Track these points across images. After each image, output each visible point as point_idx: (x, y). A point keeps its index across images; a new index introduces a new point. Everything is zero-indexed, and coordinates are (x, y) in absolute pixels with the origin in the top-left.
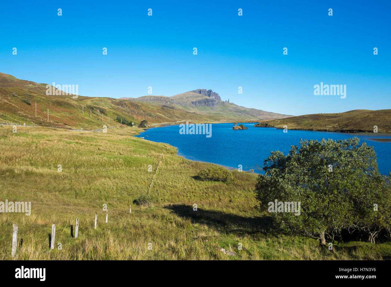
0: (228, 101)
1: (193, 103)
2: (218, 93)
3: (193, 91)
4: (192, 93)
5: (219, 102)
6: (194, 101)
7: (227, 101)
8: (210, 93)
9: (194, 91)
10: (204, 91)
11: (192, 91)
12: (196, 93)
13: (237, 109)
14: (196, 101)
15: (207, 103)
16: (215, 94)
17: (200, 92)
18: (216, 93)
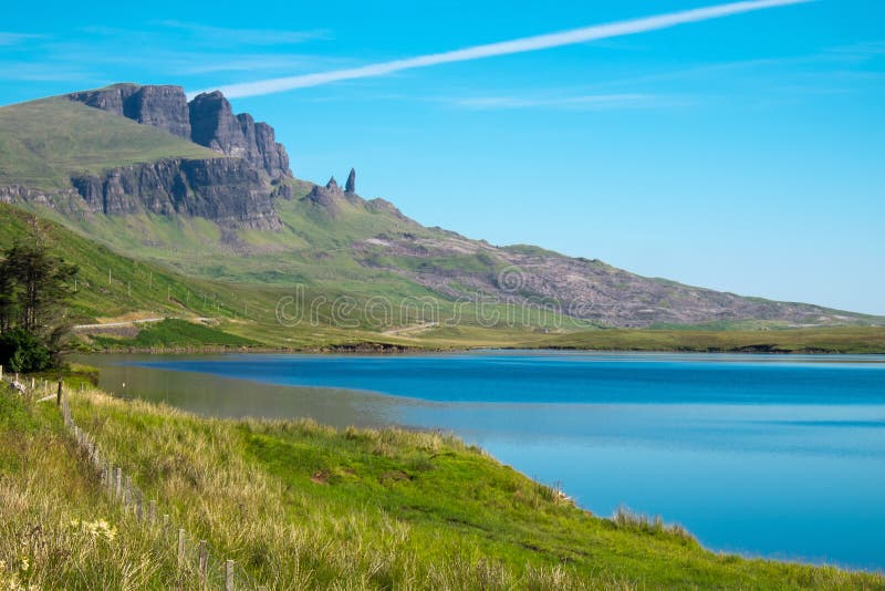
0: (350, 185)
1: (81, 185)
2: (269, 123)
3: (82, 97)
4: (69, 114)
5: (284, 191)
6: (95, 171)
7: (342, 183)
8: (206, 116)
9: (91, 99)
10: (168, 97)
11: (71, 97)
12: (100, 114)
13: (422, 249)
14: (110, 176)
15: (190, 193)
16: (245, 130)
17: (133, 104)
18: (257, 120)
